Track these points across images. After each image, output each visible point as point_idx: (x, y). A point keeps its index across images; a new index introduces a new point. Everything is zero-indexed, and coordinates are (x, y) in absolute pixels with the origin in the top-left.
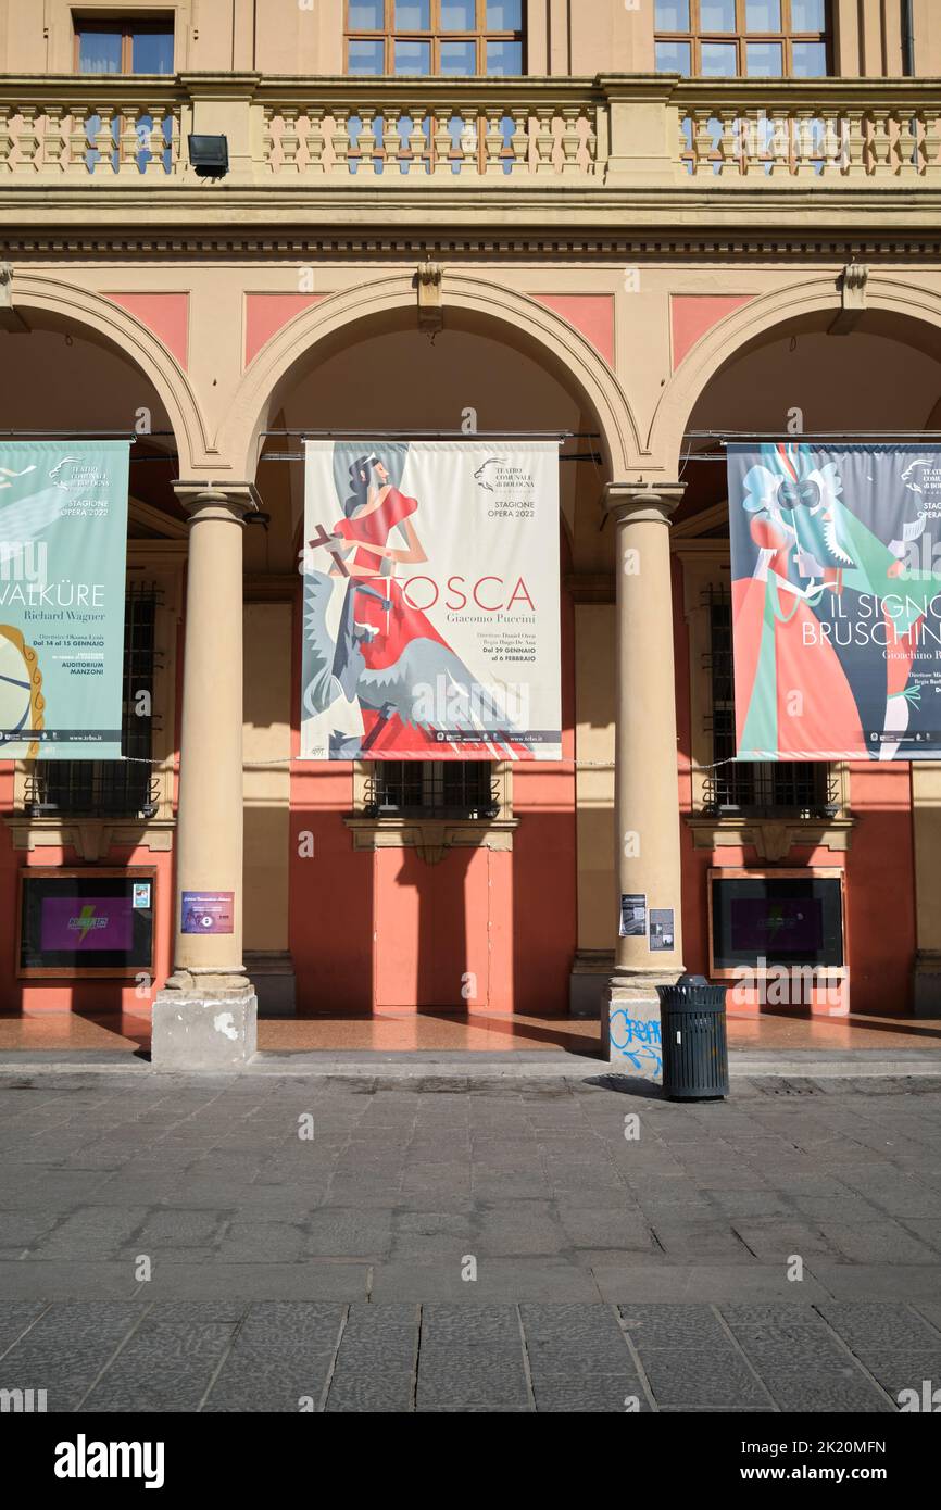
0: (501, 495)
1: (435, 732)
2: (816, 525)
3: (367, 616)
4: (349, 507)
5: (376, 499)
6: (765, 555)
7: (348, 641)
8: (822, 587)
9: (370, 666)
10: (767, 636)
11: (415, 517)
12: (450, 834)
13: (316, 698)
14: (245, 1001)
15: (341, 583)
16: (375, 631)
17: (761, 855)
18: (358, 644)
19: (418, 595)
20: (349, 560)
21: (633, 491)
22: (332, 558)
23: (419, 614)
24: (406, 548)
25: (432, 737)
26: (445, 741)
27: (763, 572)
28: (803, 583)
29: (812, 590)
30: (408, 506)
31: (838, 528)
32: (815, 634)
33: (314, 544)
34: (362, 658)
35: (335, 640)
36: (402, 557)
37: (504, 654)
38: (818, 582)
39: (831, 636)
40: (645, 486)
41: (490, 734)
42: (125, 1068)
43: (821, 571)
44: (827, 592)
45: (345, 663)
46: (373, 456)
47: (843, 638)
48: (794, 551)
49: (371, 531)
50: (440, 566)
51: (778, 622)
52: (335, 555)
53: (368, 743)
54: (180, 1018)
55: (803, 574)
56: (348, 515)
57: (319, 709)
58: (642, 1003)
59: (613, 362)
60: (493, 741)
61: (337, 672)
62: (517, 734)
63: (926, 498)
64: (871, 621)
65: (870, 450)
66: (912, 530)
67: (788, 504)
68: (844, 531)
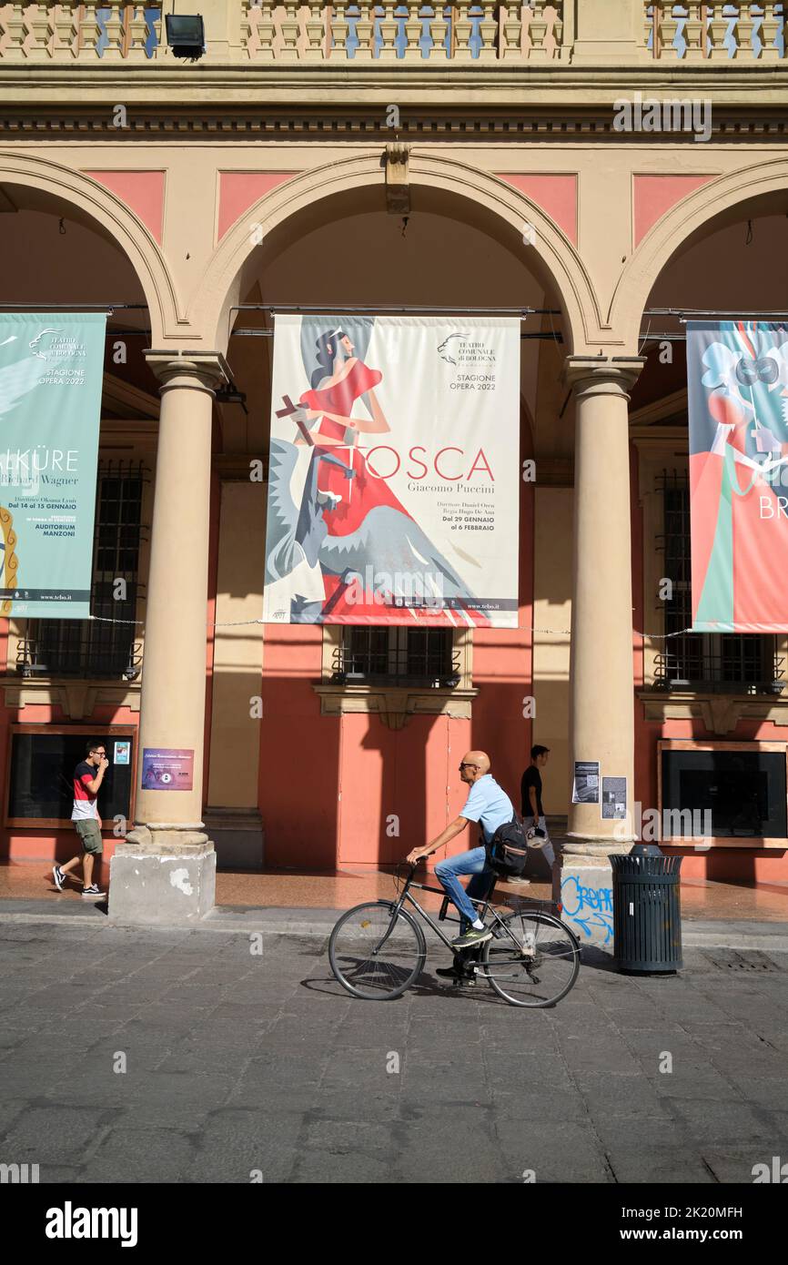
0: (463, 368)
2: (774, 401)
3: (330, 486)
4: (315, 379)
5: (342, 370)
6: (723, 430)
7: (312, 508)
8: (779, 462)
9: (332, 532)
10: (724, 509)
11: (378, 389)
12: (412, 702)
13: (279, 563)
14: (202, 856)
15: (305, 452)
16: (338, 498)
17: (709, 727)
18: (321, 511)
19: (380, 464)
20: (314, 430)
21: (593, 364)
22: (297, 428)
23: (381, 483)
24: (369, 418)
26: (404, 607)
27: (721, 446)
28: (761, 458)
29: (769, 464)
30: (373, 378)
32: (770, 509)
33: (281, 414)
34: (325, 526)
35: (299, 507)
36: (365, 427)
37: (463, 523)
38: (776, 456)
40: (605, 360)
41: (448, 601)
42: (83, 920)
43: (778, 447)
44: (783, 466)
45: (308, 529)
46: (340, 330)
48: (752, 426)
49: (337, 402)
50: (403, 437)
51: (735, 496)
52: (301, 424)
53: (328, 608)
54: (137, 872)
55: (760, 449)
56: (314, 386)
57: (282, 574)
58: (594, 871)
59: (576, 240)
60: (451, 608)
61: (300, 538)
62: (476, 601)
67: (746, 381)
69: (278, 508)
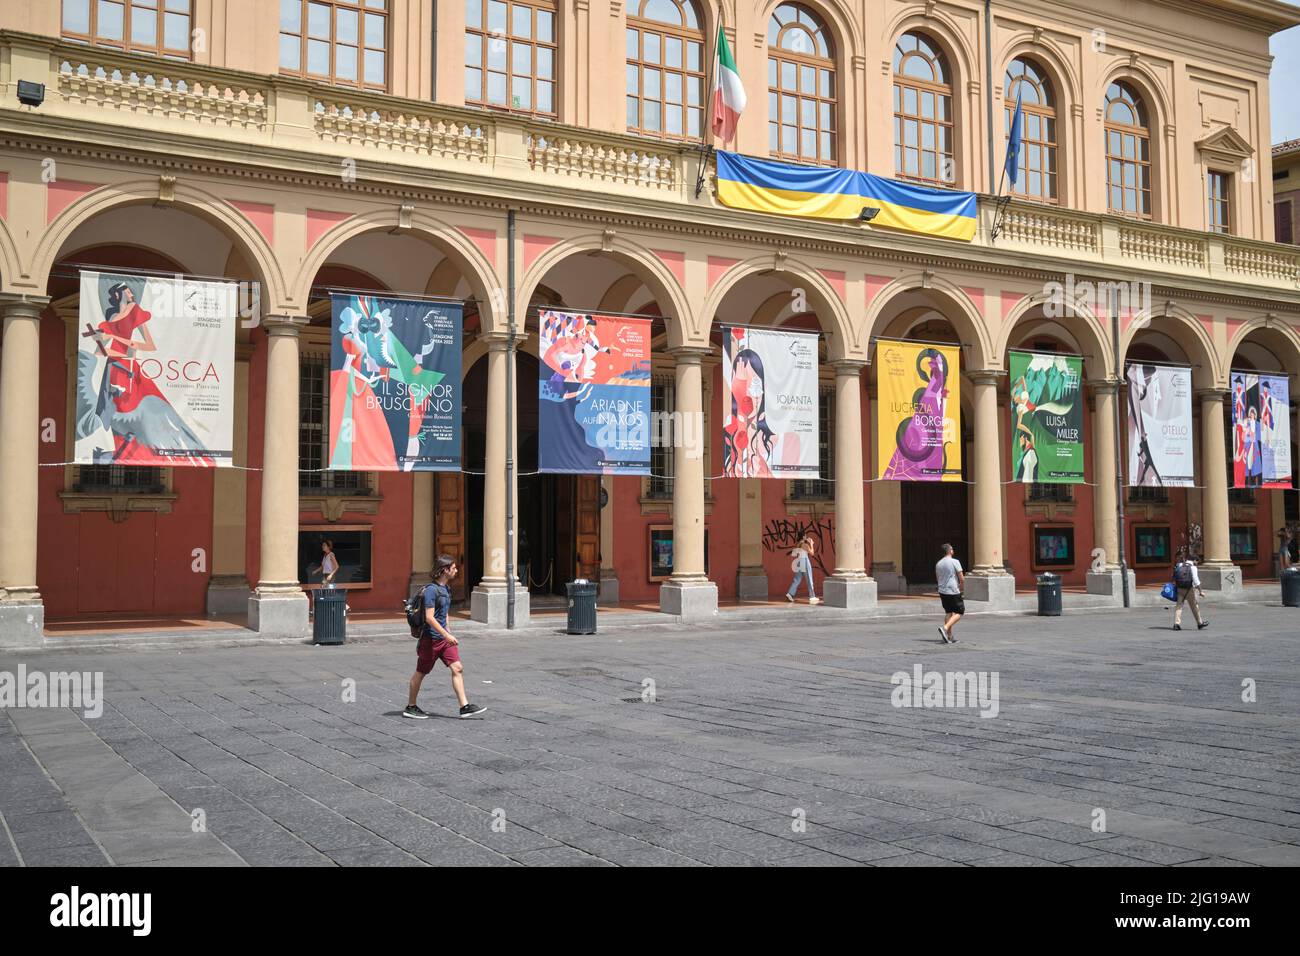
1: (158, 450)
2: (378, 343)
3: (118, 379)
4: (108, 314)
5: (125, 310)
6: (350, 358)
7: (106, 395)
8: (378, 378)
9: (120, 410)
10: (349, 402)
11: (148, 323)
13: (85, 427)
15: (102, 361)
16: (123, 390)
17: (326, 517)
18: (112, 397)
19: (149, 371)
20: (108, 346)
21: (282, 320)
22: (96, 345)
23: (150, 381)
25: (156, 452)
26: (164, 455)
27: (348, 367)
28: (368, 375)
29: (373, 378)
31: (388, 344)
32: (374, 403)
33: (85, 335)
34: (115, 406)
35: (98, 394)
37: (200, 407)
38: (377, 374)
39: (382, 405)
40: (288, 317)
41: (191, 452)
43: (378, 369)
44: (381, 380)
45: (104, 407)
46: (124, 284)
47: (388, 406)
48: (365, 356)
49: (123, 329)
50: (164, 355)
51: (354, 395)
52: (99, 342)
53: (117, 455)
55: (368, 370)
56: (108, 317)
57: (87, 434)
59: (271, 239)
60: (193, 456)
61: (99, 413)
62: (207, 452)
63: (435, 332)
64: (403, 397)
65: (408, 303)
66: (427, 349)
67: (364, 330)
68: (392, 347)
69: (84, 394)
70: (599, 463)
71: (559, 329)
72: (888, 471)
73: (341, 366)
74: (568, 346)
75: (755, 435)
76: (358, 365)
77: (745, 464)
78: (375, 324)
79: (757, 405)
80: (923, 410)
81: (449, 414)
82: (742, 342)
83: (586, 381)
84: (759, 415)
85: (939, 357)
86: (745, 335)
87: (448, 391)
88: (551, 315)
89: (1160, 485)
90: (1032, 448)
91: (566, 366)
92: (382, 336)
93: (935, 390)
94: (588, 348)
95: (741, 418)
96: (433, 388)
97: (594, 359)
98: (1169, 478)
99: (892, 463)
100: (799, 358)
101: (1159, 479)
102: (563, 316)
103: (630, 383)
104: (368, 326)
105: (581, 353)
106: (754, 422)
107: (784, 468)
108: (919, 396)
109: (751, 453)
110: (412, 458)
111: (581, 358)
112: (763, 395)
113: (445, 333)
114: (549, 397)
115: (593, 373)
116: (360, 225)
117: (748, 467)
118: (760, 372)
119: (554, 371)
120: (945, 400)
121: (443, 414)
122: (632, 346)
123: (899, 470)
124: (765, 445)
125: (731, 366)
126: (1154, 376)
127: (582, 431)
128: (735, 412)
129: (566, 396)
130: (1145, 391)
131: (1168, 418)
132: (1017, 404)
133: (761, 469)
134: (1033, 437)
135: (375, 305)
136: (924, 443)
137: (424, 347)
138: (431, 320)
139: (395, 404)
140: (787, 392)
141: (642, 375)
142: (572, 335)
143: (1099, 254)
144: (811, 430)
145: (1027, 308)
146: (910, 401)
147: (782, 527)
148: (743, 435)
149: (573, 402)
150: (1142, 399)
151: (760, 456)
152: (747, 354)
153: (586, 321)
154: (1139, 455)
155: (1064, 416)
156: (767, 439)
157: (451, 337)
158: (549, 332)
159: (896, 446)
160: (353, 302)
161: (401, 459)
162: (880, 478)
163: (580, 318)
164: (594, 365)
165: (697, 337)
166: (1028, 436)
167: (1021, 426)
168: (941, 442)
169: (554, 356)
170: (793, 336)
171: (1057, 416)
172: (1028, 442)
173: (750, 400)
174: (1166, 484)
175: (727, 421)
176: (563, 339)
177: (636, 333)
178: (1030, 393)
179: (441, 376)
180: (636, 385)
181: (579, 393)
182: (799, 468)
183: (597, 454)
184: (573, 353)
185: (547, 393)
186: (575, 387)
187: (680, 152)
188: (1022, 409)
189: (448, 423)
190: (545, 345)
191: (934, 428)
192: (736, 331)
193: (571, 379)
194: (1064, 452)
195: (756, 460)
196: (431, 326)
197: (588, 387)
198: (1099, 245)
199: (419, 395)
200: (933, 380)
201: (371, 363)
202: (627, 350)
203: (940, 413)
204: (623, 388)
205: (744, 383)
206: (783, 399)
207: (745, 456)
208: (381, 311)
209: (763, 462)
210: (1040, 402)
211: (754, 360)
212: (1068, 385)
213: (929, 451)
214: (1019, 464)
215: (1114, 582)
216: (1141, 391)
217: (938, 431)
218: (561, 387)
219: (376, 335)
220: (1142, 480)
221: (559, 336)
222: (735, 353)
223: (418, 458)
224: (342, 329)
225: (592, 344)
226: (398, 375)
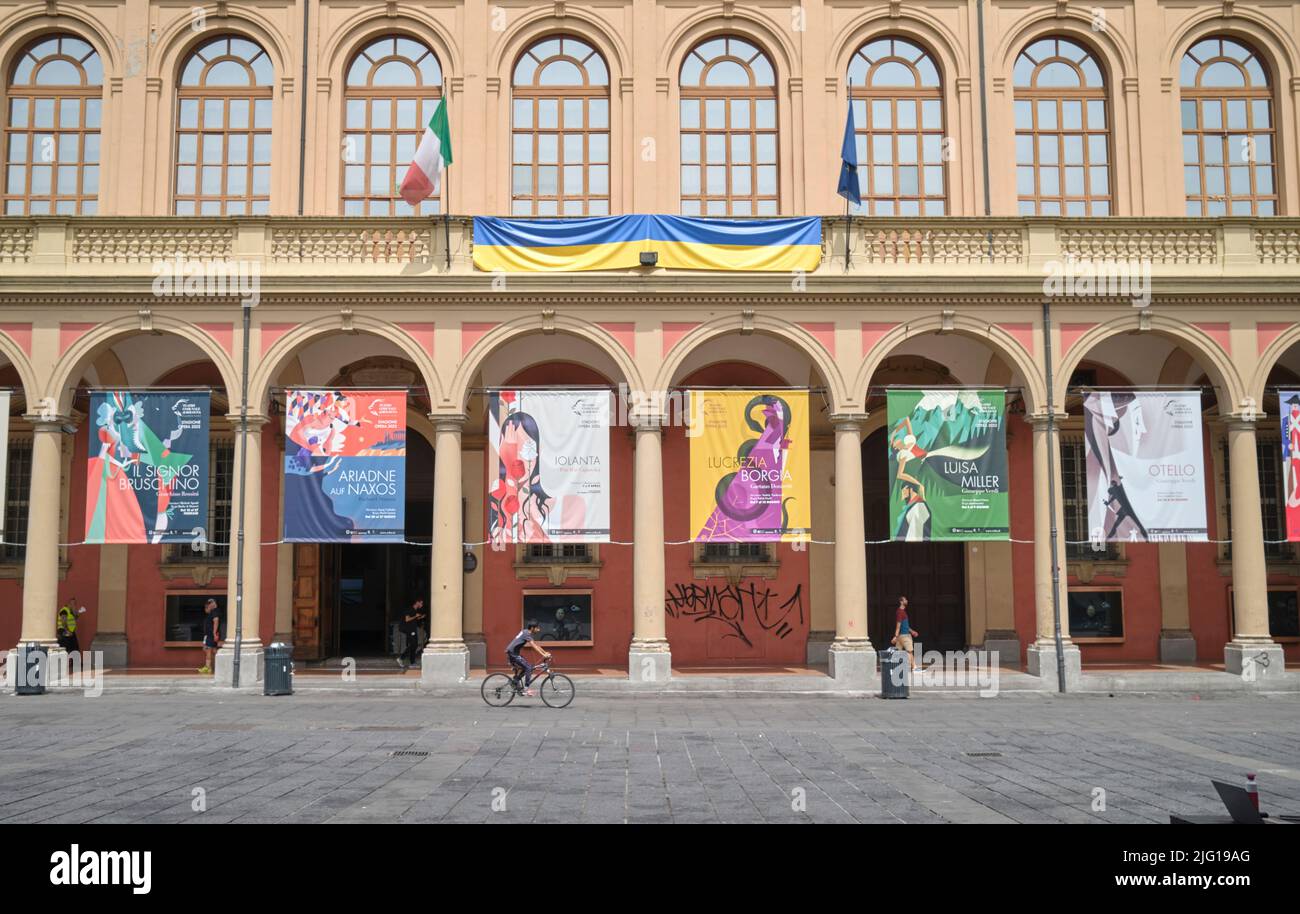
2: (131, 432)
6: (106, 446)
8: (130, 462)
21: (35, 419)
27: (103, 454)
28: (122, 460)
29: (126, 463)
31: (139, 432)
32: (126, 484)
38: (129, 459)
39: (133, 486)
43: (130, 455)
44: (133, 464)
47: (139, 486)
48: (119, 444)
51: (108, 478)
55: (122, 456)
63: (183, 418)
64: (153, 477)
65: (159, 395)
66: (175, 435)
67: (118, 422)
68: (143, 435)
70: (348, 532)
71: (306, 407)
72: (704, 532)
73: (97, 454)
74: (316, 422)
75: (528, 499)
76: (114, 452)
77: (515, 529)
78: (128, 416)
79: (529, 468)
80: (753, 464)
81: (195, 491)
82: (512, 405)
83: (334, 454)
84: (531, 479)
85: (778, 403)
86: (517, 398)
87: (195, 470)
88: (298, 394)
89: (1143, 540)
90: (920, 500)
91: (313, 441)
92: (134, 425)
93: (771, 440)
94: (336, 422)
95: (510, 482)
96: (180, 469)
97: (342, 433)
98: (1161, 530)
99: (709, 523)
100: (584, 417)
101: (1144, 533)
102: (312, 395)
103: (382, 453)
104: (122, 418)
105: (329, 429)
106: (526, 486)
107: (563, 532)
108: (747, 450)
109: (522, 517)
110: (160, 531)
111: (328, 433)
112: (538, 458)
113: (193, 419)
114: (295, 471)
115: (342, 446)
116: (107, 331)
117: (518, 531)
118: (534, 434)
119: (300, 447)
120: (785, 452)
121: (191, 491)
122: (384, 417)
123: (720, 530)
124: (540, 509)
125: (499, 430)
126: (1132, 406)
127: (329, 502)
128: (503, 477)
129: (313, 469)
130: (1117, 425)
131: (1160, 455)
132: (898, 451)
133: (534, 534)
134: (922, 488)
135: (129, 399)
136: (754, 501)
137: (172, 432)
138: (180, 408)
139: (144, 485)
140: (568, 452)
141: (396, 444)
142: (320, 412)
143: (1025, 264)
144: (599, 492)
145: (903, 338)
146: (734, 453)
147: (689, 592)
148: (514, 499)
149: (320, 475)
150: (1112, 432)
151: (534, 522)
152: (519, 417)
153: (335, 398)
154: (1106, 503)
155: (975, 460)
156: (542, 502)
157: (199, 422)
158: (297, 410)
159: (716, 505)
160: (109, 398)
161: (150, 533)
162: (693, 540)
163: (328, 395)
164: (343, 438)
165: (446, 404)
166: (915, 488)
167: (902, 475)
168: (779, 498)
169: (301, 432)
170: (578, 394)
171: (962, 461)
172: (914, 495)
173: (521, 463)
174: (1154, 538)
175: (494, 485)
176: (311, 418)
177: (389, 405)
178: (917, 438)
179: (189, 457)
180: (389, 454)
181: (326, 466)
182: (583, 532)
183: (347, 524)
184: (321, 429)
185: (293, 467)
186: (324, 460)
187: (435, 224)
188: (906, 455)
189: (194, 499)
190: (291, 423)
191: (769, 483)
192: (506, 396)
193: (318, 452)
194: (974, 504)
195: (528, 525)
196: (179, 414)
197: (336, 460)
198: (1025, 254)
199: (167, 475)
200: (769, 430)
201: (123, 450)
202: (379, 422)
203: (779, 466)
204: (375, 458)
205: (515, 447)
206: (563, 461)
207: (515, 521)
208: (134, 404)
209: (537, 527)
210: (935, 446)
211: (527, 422)
212: (979, 424)
213: (762, 509)
214: (900, 519)
215: (1041, 660)
216: (1110, 424)
217: (773, 486)
218: (308, 461)
219: (129, 425)
220: (1113, 533)
221: (306, 414)
222: (504, 416)
223: (166, 531)
224: (99, 422)
225: (341, 419)
226: (147, 459)
